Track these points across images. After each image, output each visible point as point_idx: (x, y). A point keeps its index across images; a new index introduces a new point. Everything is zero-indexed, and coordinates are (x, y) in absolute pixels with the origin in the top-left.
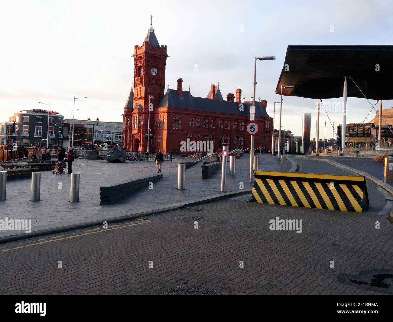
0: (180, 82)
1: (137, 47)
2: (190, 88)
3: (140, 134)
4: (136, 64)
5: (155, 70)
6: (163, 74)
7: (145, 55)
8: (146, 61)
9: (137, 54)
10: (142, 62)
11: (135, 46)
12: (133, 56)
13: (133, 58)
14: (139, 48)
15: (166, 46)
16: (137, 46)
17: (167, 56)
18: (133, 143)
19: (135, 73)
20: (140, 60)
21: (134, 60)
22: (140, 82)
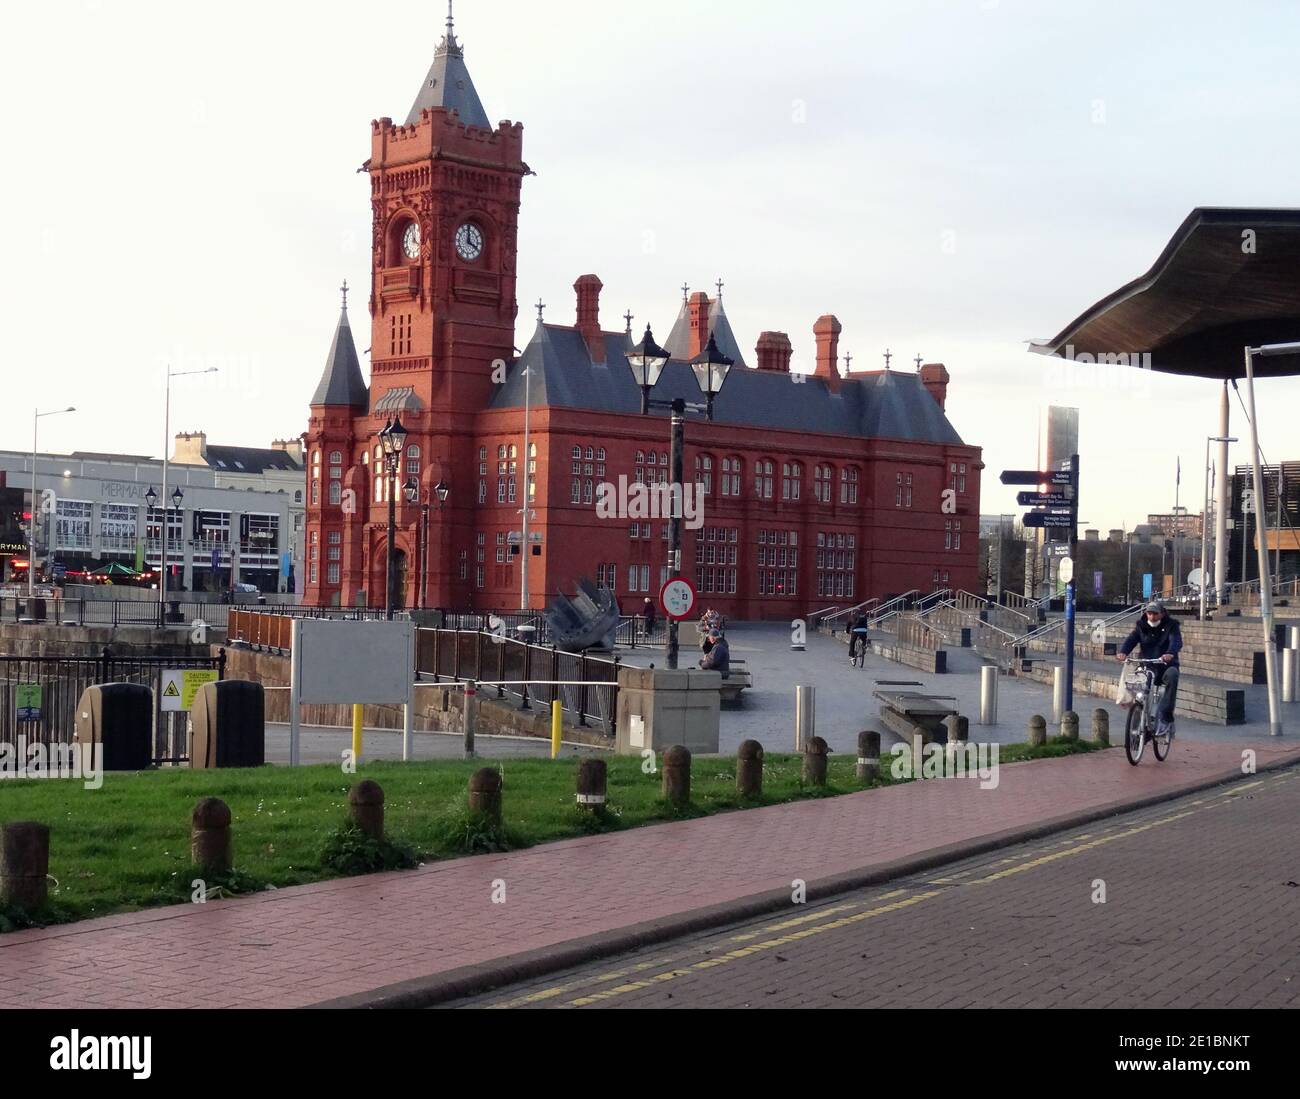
0: (588, 290)
1: (384, 128)
2: (629, 318)
3: (413, 526)
4: (378, 205)
5: (476, 235)
6: (508, 253)
7: (434, 167)
8: (437, 194)
9: (384, 157)
10: (417, 200)
11: (376, 124)
12: (367, 166)
13: (367, 177)
14: (399, 134)
15: (519, 126)
16: (387, 122)
17: (526, 170)
18: (371, 567)
19: (374, 249)
20: (404, 189)
21: (369, 187)
22: (408, 291)
